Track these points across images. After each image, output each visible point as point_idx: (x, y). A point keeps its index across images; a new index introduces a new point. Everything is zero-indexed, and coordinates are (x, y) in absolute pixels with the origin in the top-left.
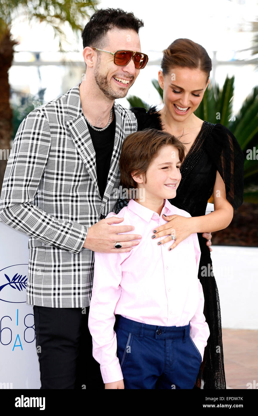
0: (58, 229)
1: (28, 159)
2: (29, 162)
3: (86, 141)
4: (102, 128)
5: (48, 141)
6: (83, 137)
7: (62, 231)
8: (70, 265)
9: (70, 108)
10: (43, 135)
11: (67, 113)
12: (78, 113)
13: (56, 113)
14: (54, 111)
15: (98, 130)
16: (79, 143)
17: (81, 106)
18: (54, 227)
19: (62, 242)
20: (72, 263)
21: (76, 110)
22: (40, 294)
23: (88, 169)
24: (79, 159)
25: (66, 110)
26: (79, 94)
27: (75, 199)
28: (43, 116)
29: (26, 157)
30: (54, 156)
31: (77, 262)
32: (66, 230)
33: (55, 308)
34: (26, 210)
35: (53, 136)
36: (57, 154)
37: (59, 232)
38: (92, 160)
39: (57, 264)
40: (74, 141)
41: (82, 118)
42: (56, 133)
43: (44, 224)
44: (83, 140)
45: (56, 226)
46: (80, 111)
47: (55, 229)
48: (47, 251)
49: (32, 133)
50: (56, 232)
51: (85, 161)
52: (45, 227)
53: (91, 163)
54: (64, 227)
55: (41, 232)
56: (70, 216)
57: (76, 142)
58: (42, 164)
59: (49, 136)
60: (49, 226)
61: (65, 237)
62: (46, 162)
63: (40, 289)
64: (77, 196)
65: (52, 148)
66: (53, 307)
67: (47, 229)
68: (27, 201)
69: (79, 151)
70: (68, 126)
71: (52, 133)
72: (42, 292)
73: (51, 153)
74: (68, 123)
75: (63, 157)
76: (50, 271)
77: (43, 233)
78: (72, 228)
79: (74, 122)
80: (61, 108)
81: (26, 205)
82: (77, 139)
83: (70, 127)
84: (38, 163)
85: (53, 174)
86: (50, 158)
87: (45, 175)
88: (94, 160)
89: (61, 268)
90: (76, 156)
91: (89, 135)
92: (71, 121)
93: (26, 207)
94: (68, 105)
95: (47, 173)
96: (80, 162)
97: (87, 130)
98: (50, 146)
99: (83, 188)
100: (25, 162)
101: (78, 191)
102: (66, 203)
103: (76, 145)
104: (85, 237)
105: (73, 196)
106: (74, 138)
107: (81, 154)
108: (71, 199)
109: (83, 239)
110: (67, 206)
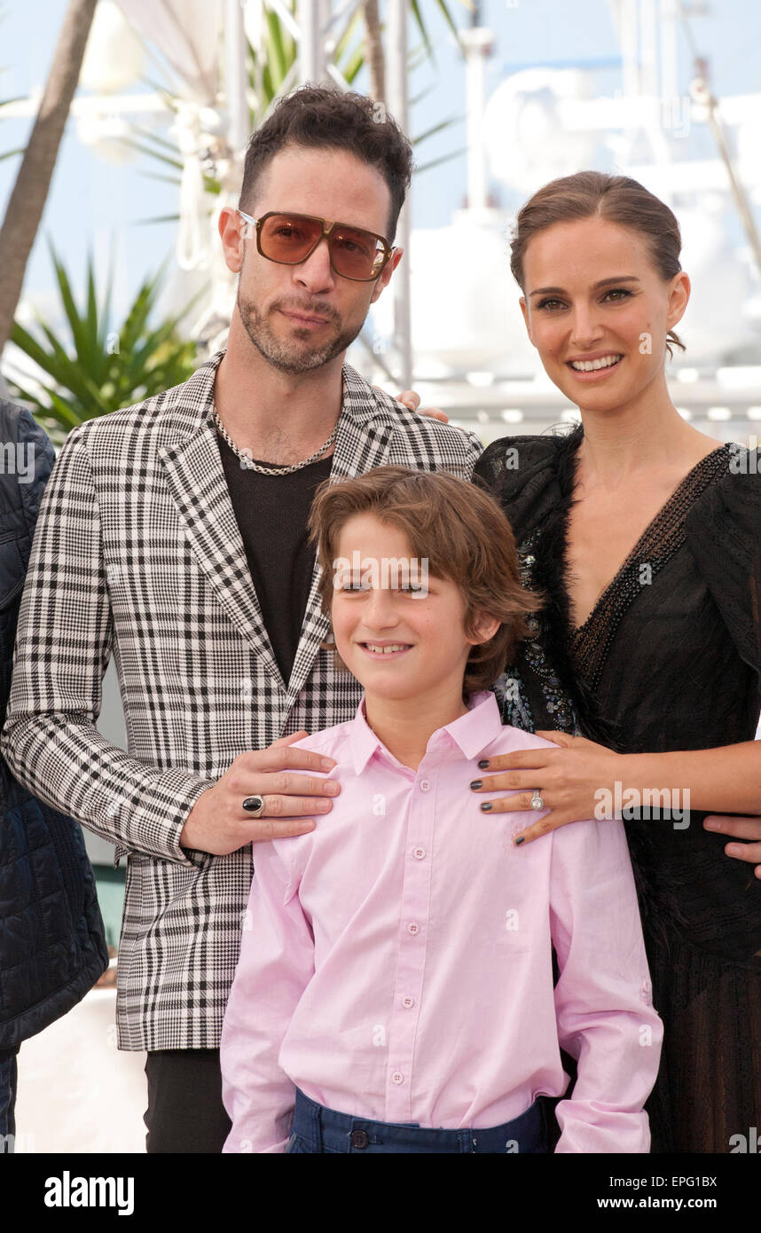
3: (211, 506)
5: (89, 515)
6: (205, 493)
8: (185, 913)
9: (180, 410)
10: (73, 496)
12: (197, 422)
14: (124, 423)
16: (193, 512)
17: (210, 400)
21: (194, 414)
23: (217, 590)
24: (187, 561)
25: (168, 417)
30: (118, 561)
31: (201, 903)
35: (105, 497)
36: (123, 553)
38: (230, 560)
40: (177, 508)
41: (208, 433)
44: (203, 503)
46: (205, 414)
51: (208, 566)
53: (227, 572)
57: (184, 509)
58: (86, 588)
59: (92, 499)
65: (107, 536)
70: (162, 462)
71: (99, 488)
73: (108, 553)
74: (163, 453)
75: (141, 560)
79: (183, 448)
82: (186, 499)
83: (170, 466)
88: (241, 563)
90: (181, 553)
91: (223, 486)
92: (175, 447)
96: (194, 569)
97: (219, 470)
101: (210, 671)
102: (178, 714)
103: (183, 520)
104: (185, 815)
105: (192, 691)
106: (178, 498)
107: (195, 544)
108: (187, 699)
109: (177, 820)
110: (179, 723)
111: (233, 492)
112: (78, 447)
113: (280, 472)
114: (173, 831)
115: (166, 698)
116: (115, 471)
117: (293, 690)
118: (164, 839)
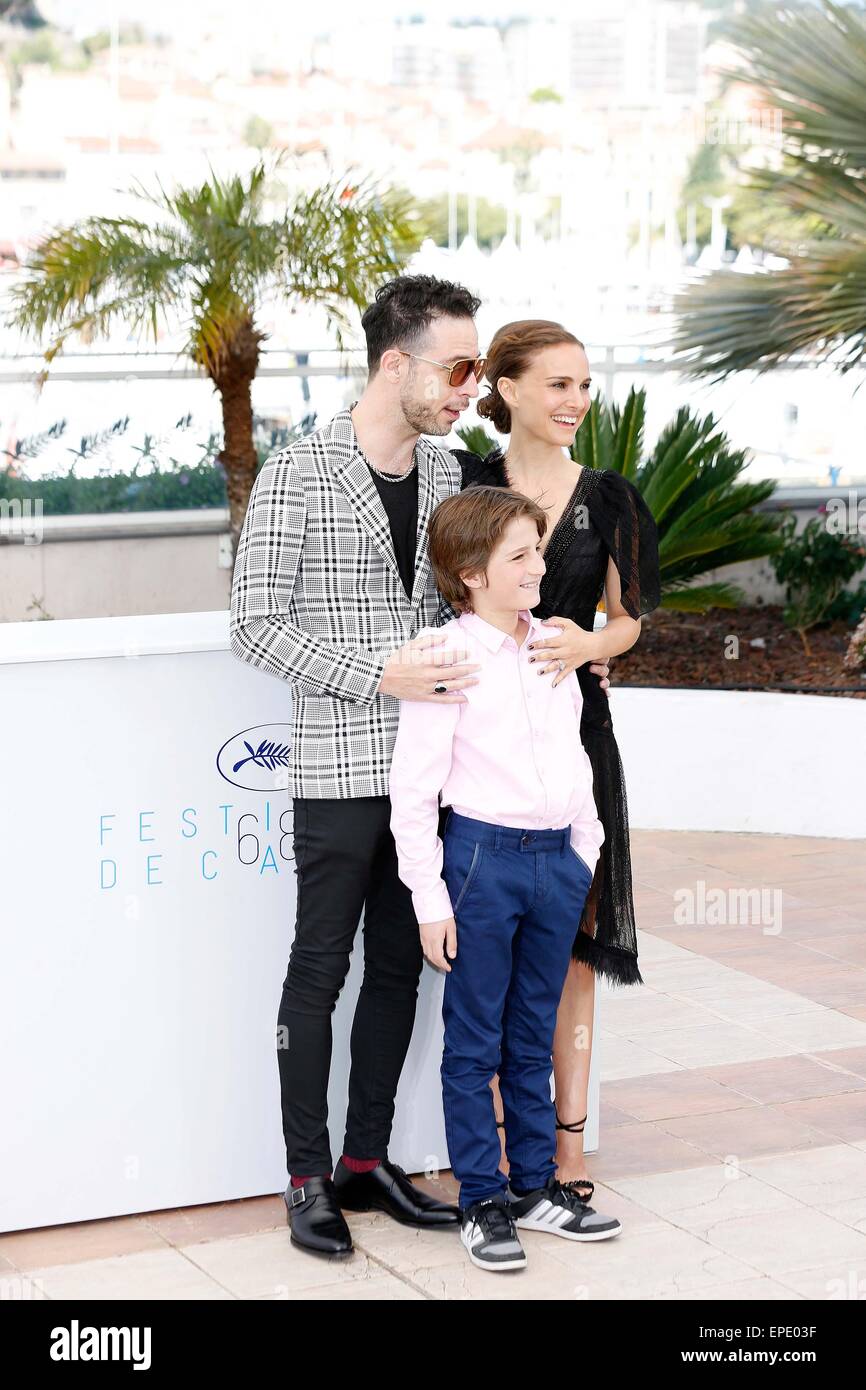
0: (333, 660)
1: (268, 539)
2: (271, 543)
3: (369, 499)
4: (399, 477)
5: (301, 504)
6: (364, 492)
7: (340, 663)
8: (364, 723)
9: (336, 444)
10: (290, 493)
11: (333, 452)
12: (352, 452)
13: (312, 455)
14: (309, 452)
15: (393, 481)
16: (359, 503)
17: (356, 440)
18: (325, 656)
19: (340, 683)
20: (368, 718)
21: (348, 447)
22: (315, 777)
23: (378, 546)
24: (360, 530)
25: (330, 448)
26: (350, 419)
27: (363, 605)
28: (287, 462)
29: (264, 534)
30: (317, 530)
31: (375, 717)
32: (346, 661)
33: (342, 800)
34: (274, 629)
35: (309, 494)
36: (321, 525)
37: (335, 665)
38: (383, 530)
39: (341, 722)
40: (349, 501)
41: (360, 459)
42: (315, 489)
43: (308, 652)
44: (364, 498)
45: (329, 655)
46: (355, 448)
47: (327, 661)
48: (322, 700)
49: (271, 492)
50: (329, 666)
51: (372, 533)
52: (310, 657)
53: (383, 536)
54: (344, 657)
55: (303, 668)
56: (358, 637)
57: (353, 501)
58: (295, 546)
59: (302, 495)
60: (315, 656)
61: (345, 673)
62: (301, 542)
63: (315, 768)
64: (367, 600)
65: (311, 516)
66: (339, 797)
67: (312, 661)
68: (274, 612)
69: (360, 517)
70: (336, 475)
71: (306, 489)
72: (318, 772)
73: (310, 526)
74: (336, 470)
75: (333, 530)
76: (330, 735)
77: (307, 669)
78: (357, 657)
79: (346, 467)
80: (320, 446)
81: (273, 620)
82: (353, 496)
83: (340, 477)
84: (286, 545)
85: (319, 561)
86: (309, 535)
87: (304, 566)
88: (388, 531)
89: (348, 729)
90: (355, 526)
91: (374, 488)
92: (341, 466)
93: (273, 624)
94: (333, 440)
95: (308, 561)
96: (364, 535)
97: (371, 479)
98: (305, 512)
99: (375, 585)
100: (264, 543)
101: (367, 590)
102: (349, 613)
103: (353, 507)
104: (381, 673)
105: (359, 601)
106: (348, 495)
107: (362, 519)
108: (356, 605)
109: (377, 676)
110: (350, 619)
111: (379, 491)
112: (290, 466)
113: (397, 480)
114: (375, 683)
115: (342, 604)
116: (314, 479)
117: (416, 600)
118: (368, 687)
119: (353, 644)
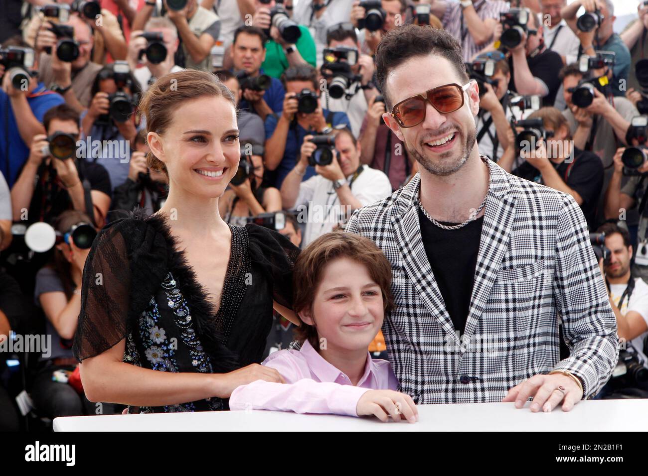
3: (415, 247)
6: (411, 239)
12: (410, 203)
16: (405, 251)
38: (424, 277)
41: (414, 207)
44: (410, 246)
46: (413, 198)
51: (414, 280)
57: (401, 249)
70: (392, 224)
74: (393, 219)
79: (402, 216)
82: (402, 244)
83: (396, 226)
92: (399, 216)
103: (401, 255)
106: (399, 243)
116: (368, 230)
119: (409, 385)
